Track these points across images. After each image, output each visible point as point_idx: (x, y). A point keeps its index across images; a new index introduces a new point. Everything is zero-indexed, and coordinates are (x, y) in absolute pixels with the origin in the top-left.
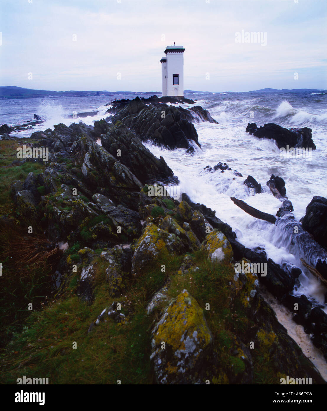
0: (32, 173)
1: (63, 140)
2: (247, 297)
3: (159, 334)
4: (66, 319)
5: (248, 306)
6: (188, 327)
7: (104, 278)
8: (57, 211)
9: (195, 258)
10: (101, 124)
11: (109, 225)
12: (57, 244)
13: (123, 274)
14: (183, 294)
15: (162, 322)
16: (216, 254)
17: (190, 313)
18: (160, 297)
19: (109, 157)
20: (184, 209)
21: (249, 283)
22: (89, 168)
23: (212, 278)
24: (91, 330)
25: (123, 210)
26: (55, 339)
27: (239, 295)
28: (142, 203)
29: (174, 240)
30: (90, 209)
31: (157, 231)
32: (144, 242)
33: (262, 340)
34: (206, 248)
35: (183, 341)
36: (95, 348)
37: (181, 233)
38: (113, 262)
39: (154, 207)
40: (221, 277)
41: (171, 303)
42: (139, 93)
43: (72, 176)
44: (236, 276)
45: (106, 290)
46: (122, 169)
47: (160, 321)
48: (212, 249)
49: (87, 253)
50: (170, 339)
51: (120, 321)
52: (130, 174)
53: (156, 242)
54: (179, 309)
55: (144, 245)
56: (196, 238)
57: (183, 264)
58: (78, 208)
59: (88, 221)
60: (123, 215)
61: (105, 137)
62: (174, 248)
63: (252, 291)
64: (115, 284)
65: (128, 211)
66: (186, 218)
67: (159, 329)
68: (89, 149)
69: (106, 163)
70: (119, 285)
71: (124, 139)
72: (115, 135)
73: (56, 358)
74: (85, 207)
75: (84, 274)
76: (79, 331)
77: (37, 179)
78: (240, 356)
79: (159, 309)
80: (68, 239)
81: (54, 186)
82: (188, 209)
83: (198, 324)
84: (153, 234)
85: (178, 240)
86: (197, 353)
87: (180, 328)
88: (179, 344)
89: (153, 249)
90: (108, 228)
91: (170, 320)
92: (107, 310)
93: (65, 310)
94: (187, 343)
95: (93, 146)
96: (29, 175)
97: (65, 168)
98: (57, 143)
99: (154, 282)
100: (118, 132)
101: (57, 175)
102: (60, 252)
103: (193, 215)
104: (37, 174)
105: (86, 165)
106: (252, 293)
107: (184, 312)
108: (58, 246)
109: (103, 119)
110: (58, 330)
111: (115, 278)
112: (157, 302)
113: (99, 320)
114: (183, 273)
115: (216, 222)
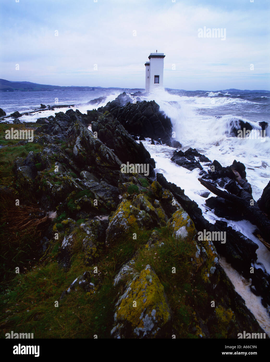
0: (32, 152)
1: (61, 126)
2: (207, 273)
3: (121, 309)
4: (44, 284)
5: (208, 281)
6: (147, 306)
7: (81, 248)
8: (49, 184)
9: (161, 234)
10: (93, 113)
11: (92, 198)
12: (48, 213)
13: (98, 245)
14: (146, 271)
15: (125, 297)
16: (180, 232)
17: (150, 291)
18: (126, 269)
19: (96, 141)
20: (155, 188)
21: (210, 260)
22: (79, 149)
23: (175, 254)
24: (62, 298)
25: (105, 186)
26: (32, 303)
27: (200, 270)
28: (121, 180)
29: (144, 217)
30: (76, 184)
31: (130, 207)
32: (117, 217)
33: (220, 316)
34: (171, 225)
35: (142, 319)
36: (64, 317)
37: (151, 210)
38: (90, 233)
39: (130, 185)
40: (183, 253)
41: (135, 278)
42: (127, 89)
43: (65, 155)
44: (197, 253)
45: (81, 259)
46: (107, 151)
47: (123, 295)
48: (177, 226)
49: (69, 223)
50: (129, 316)
51: (89, 290)
52: (113, 155)
53: (128, 218)
54: (141, 286)
55: (117, 219)
56: (165, 214)
57: (151, 238)
58: (66, 182)
59: (75, 194)
60: (104, 191)
61: (95, 124)
62: (143, 224)
63: (212, 267)
64: (90, 253)
65: (109, 187)
66: (157, 196)
67: (122, 304)
68: (80, 134)
69: (94, 145)
70: (93, 254)
71: (110, 126)
72: (104, 123)
73: (29, 323)
74: (73, 183)
75: (65, 243)
76: (54, 297)
77: (36, 157)
78: (198, 333)
79: (124, 282)
80: (56, 209)
81: (49, 163)
82: (159, 188)
83: (157, 302)
84: (125, 210)
85: (148, 217)
86: (155, 332)
87: (139, 306)
88: (138, 322)
89: (125, 224)
90: (91, 202)
91: (132, 296)
92: (78, 279)
93: (45, 275)
94: (145, 322)
95: (83, 131)
96: (30, 154)
97: (59, 149)
98: (56, 127)
99: (124, 254)
100: (106, 120)
101: (53, 154)
102: (49, 220)
103: (164, 193)
104: (36, 152)
105: (77, 147)
106: (212, 270)
107: (145, 289)
108: (48, 215)
109: (94, 109)
110: (36, 294)
111: (90, 248)
112: (123, 275)
113: (70, 289)
114: (149, 247)
115: (185, 199)
